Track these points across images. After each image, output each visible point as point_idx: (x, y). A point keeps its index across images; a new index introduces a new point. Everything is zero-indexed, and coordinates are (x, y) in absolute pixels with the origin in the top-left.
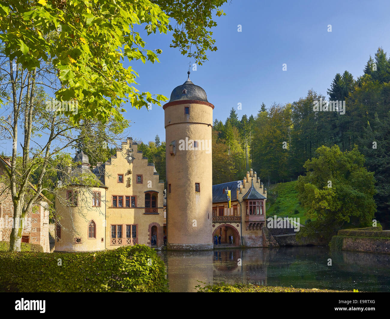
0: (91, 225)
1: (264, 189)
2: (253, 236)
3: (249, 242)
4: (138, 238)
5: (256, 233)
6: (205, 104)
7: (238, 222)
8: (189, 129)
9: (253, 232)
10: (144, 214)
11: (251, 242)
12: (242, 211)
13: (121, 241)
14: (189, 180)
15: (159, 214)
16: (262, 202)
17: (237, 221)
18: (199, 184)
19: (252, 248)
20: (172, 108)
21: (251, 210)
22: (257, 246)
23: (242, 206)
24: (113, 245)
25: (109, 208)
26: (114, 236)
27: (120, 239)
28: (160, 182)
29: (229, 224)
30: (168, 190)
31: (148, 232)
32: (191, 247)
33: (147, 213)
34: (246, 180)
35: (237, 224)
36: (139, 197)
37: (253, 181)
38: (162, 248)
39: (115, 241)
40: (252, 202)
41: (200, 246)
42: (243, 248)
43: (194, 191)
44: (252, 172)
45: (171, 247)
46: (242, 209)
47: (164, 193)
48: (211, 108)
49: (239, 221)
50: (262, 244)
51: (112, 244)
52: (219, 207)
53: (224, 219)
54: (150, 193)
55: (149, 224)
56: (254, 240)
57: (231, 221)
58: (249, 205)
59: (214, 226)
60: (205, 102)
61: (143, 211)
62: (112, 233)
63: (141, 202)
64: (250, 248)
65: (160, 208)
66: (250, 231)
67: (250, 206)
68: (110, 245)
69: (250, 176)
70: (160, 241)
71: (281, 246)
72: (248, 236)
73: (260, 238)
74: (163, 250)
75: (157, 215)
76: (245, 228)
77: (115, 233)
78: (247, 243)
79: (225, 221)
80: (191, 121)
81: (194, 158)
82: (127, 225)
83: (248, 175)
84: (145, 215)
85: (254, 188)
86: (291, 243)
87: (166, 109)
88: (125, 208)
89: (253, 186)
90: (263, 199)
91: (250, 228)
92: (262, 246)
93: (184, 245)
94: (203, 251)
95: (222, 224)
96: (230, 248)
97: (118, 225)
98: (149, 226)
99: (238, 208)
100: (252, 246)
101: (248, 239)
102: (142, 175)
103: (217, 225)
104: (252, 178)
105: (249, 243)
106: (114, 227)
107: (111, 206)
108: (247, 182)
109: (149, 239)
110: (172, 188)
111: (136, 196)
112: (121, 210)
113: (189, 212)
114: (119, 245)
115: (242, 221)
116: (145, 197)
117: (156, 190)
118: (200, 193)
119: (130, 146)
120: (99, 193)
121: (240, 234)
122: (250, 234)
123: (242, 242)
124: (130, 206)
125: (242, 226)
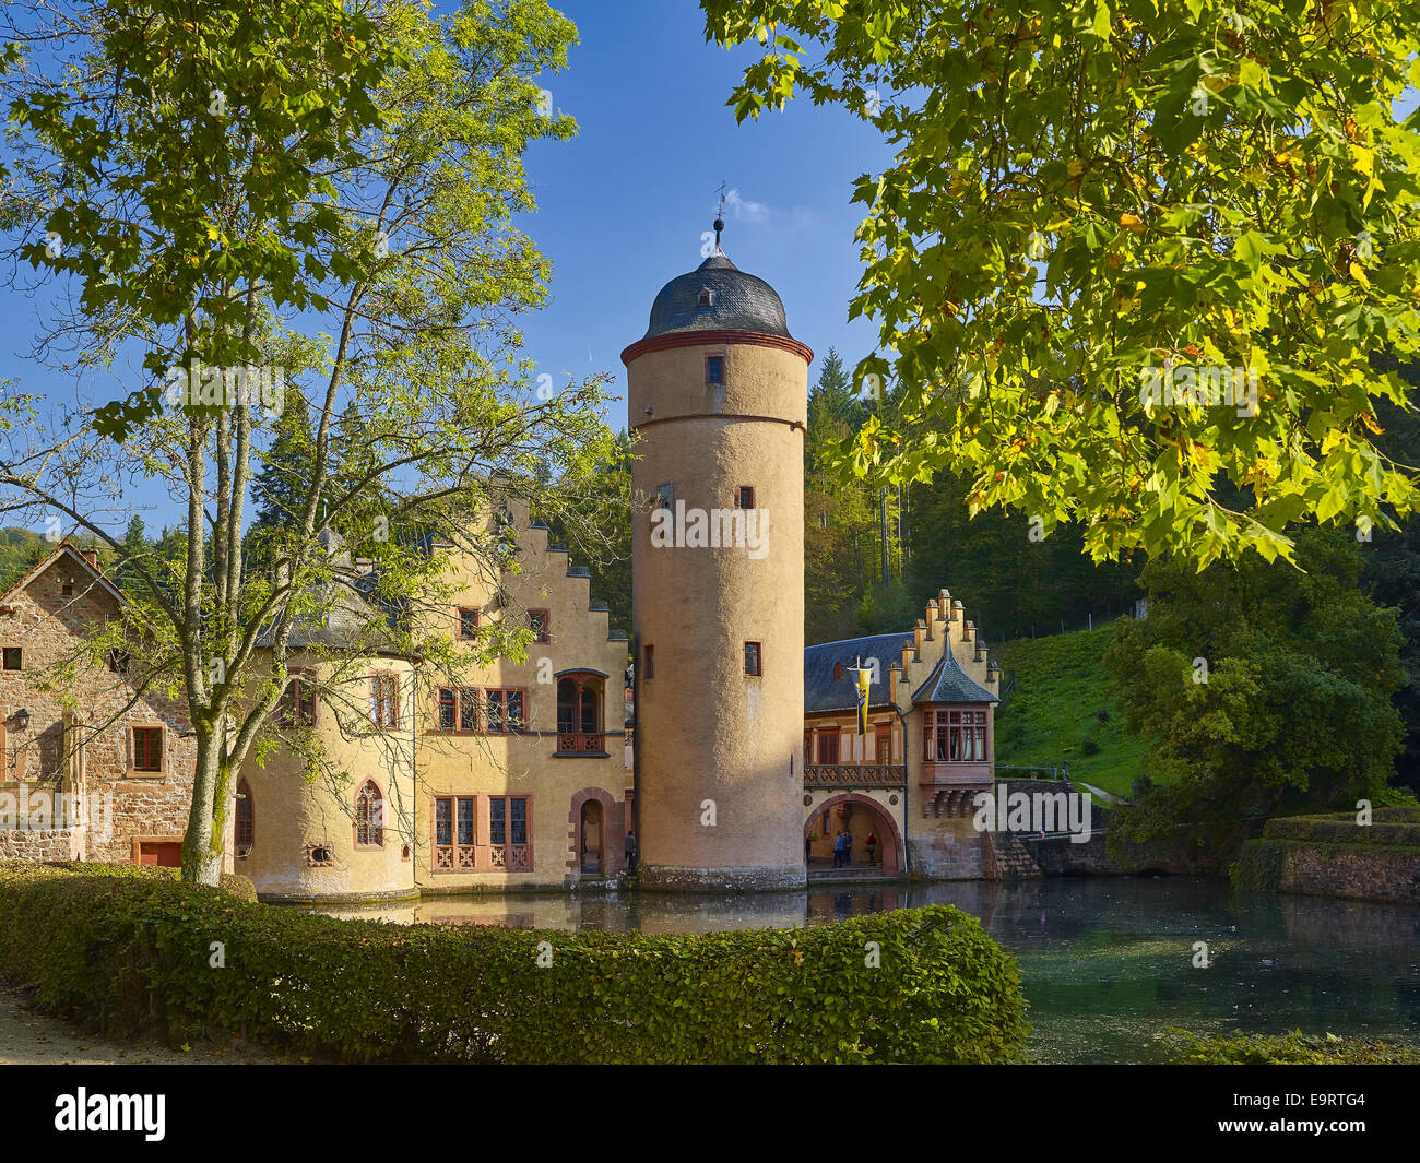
0: (365, 799)
1: (989, 666)
2: (949, 838)
3: (932, 861)
4: (532, 847)
5: (957, 827)
6: (783, 346)
7: (893, 788)
8: (721, 440)
9: (947, 824)
10: (555, 756)
11: (942, 860)
12: (907, 746)
13: (472, 857)
14: (723, 631)
15: (607, 756)
16: (984, 713)
17: (891, 783)
18: (758, 645)
19: (943, 881)
20: (657, 358)
21: (941, 744)
22: (963, 874)
23: (909, 727)
24: (441, 872)
25: (431, 733)
26: (444, 837)
27: (466, 849)
28: (611, 638)
29: (863, 792)
30: (642, 669)
31: (570, 821)
32: (728, 877)
33: (566, 751)
34: (923, 634)
35: (890, 794)
36: (534, 692)
37: (951, 635)
38: (621, 884)
39: (451, 857)
40: (945, 714)
41: (764, 876)
42: (913, 882)
43: (742, 672)
44: (947, 603)
45: (654, 876)
46: (912, 736)
47: (627, 678)
48: (801, 361)
49: (899, 782)
50: (979, 866)
51: (438, 866)
52: (820, 730)
53: (846, 774)
54: (575, 677)
55: (572, 792)
56: (951, 852)
57: (871, 783)
58: (935, 726)
59: (807, 801)
60: (777, 337)
61: (553, 745)
62: (438, 825)
63: (544, 712)
64: (934, 882)
65: (612, 734)
66: (939, 821)
67: (939, 729)
68: (433, 872)
69: (941, 618)
70: (613, 856)
71: (1049, 877)
72: (931, 839)
73: (972, 846)
74: (622, 891)
75: (600, 762)
76: (919, 809)
77: (449, 825)
78: (927, 863)
79: (850, 782)
80: (729, 412)
81: (742, 549)
82: (492, 799)
83: (934, 613)
84: (557, 762)
85: (952, 659)
86: (1083, 864)
87: (635, 363)
88: (482, 734)
89: (951, 654)
90: (987, 704)
91: (937, 810)
92: (978, 874)
93: (704, 871)
94: (773, 892)
95: (835, 794)
96: (863, 883)
97: (460, 799)
98: (574, 801)
99: (895, 734)
100: (942, 874)
101: (930, 851)
102: (547, 611)
103: (820, 798)
104: (947, 623)
105: (935, 865)
106: (445, 803)
107: (432, 728)
108: (929, 638)
109: (571, 849)
110: (657, 658)
111: (526, 689)
112: (468, 743)
113: (722, 750)
114: (463, 872)
115: (908, 781)
116: (558, 692)
117: (597, 667)
118: (761, 681)
119: (504, 502)
120: (393, 680)
121: (901, 829)
122: (938, 830)
123: (909, 862)
124: (504, 725)
125: (909, 803)
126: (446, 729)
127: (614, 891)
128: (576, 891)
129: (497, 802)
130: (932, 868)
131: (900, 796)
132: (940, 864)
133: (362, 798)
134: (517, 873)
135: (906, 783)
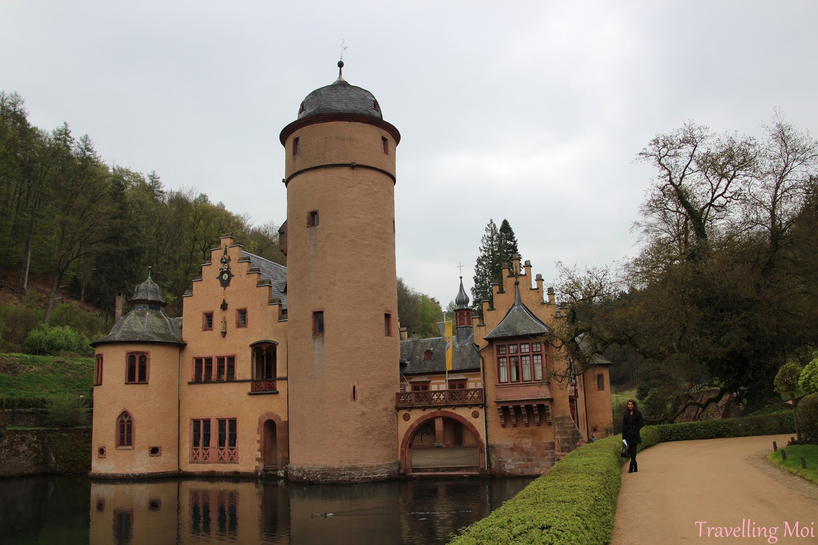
2: (527, 443)
3: (510, 460)
4: (238, 448)
5: (533, 434)
7: (475, 405)
9: (525, 432)
10: (250, 394)
11: (519, 460)
12: (486, 372)
13: (208, 454)
15: (277, 393)
17: (472, 402)
19: (516, 477)
23: (485, 360)
25: (189, 383)
26: (196, 443)
27: (206, 449)
31: (258, 433)
32: (305, 472)
33: (255, 391)
35: (472, 410)
36: (239, 357)
37: (520, 286)
42: (492, 478)
46: (489, 366)
49: (479, 401)
51: (192, 459)
53: (435, 397)
54: (260, 346)
56: (527, 454)
57: (455, 403)
59: (407, 418)
61: (248, 387)
62: (195, 436)
63: (245, 367)
64: (512, 477)
65: (280, 379)
66: (516, 430)
68: (190, 462)
69: (513, 275)
70: (281, 455)
72: (510, 443)
73: (546, 448)
75: (274, 397)
76: (498, 422)
77: (199, 436)
78: (505, 462)
79: (439, 403)
82: (218, 420)
83: (505, 272)
84: (251, 397)
85: (519, 305)
88: (214, 383)
89: (520, 300)
91: (509, 421)
95: (428, 412)
97: (204, 420)
98: (260, 421)
100: (518, 472)
101: (509, 452)
102: (246, 309)
103: (418, 414)
104: (516, 278)
105: (512, 463)
106: (196, 423)
107: (191, 381)
109: (259, 450)
111: (236, 355)
112: (209, 387)
114: (204, 463)
115: (487, 400)
116: (253, 355)
117: (272, 338)
118: (323, 338)
119: (226, 251)
120: (144, 357)
121: (483, 437)
122: (516, 436)
123: (489, 462)
124: (225, 377)
125: (489, 416)
126: (197, 381)
127: (282, 478)
128: (261, 477)
129: (222, 422)
130: (509, 466)
132: (517, 463)
133: (122, 421)
134: (231, 465)
135: (485, 402)
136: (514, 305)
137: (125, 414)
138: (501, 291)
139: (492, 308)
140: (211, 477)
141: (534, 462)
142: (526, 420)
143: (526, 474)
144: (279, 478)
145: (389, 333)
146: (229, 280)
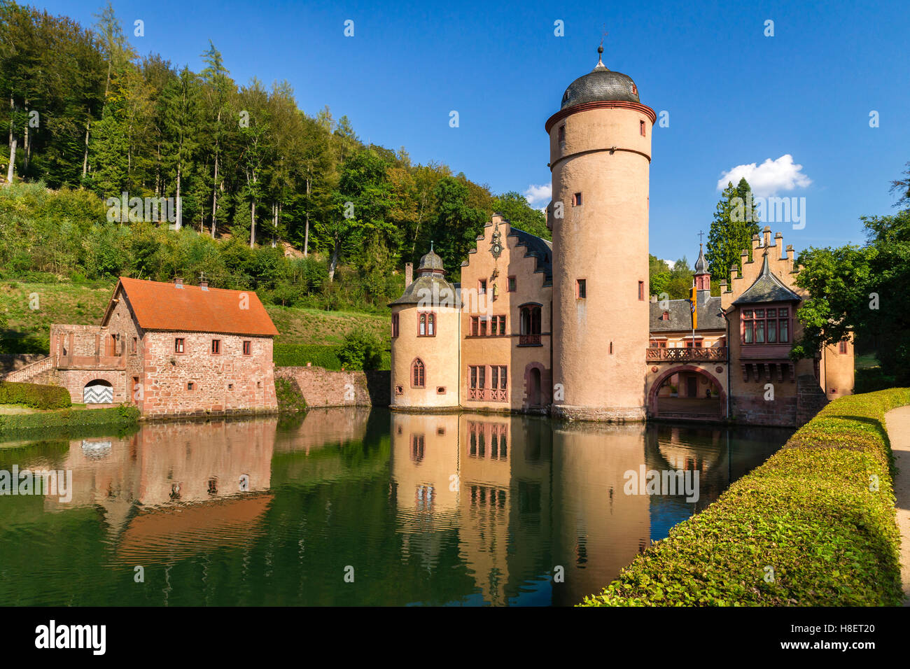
2: (769, 397)
3: (750, 412)
4: (508, 390)
6: (597, 106)
7: (719, 362)
10: (518, 346)
11: (760, 411)
12: (730, 334)
13: (483, 395)
15: (542, 345)
16: (787, 309)
17: (717, 359)
18: (584, 281)
22: (777, 422)
23: (730, 322)
24: (471, 400)
25: (467, 337)
26: (473, 384)
27: (481, 390)
28: (544, 286)
29: (695, 365)
31: (525, 379)
33: (523, 344)
34: (745, 259)
35: (716, 366)
36: (510, 316)
37: (770, 257)
39: (474, 394)
42: (733, 426)
43: (577, 297)
46: (735, 328)
49: (722, 358)
51: (470, 398)
53: (681, 353)
54: (528, 307)
55: (525, 365)
57: (700, 359)
58: (743, 320)
59: (655, 370)
60: (594, 103)
61: (516, 341)
62: (471, 379)
63: (513, 324)
64: (752, 426)
65: (546, 334)
66: (758, 385)
68: (468, 400)
69: (759, 246)
70: (545, 396)
72: (752, 397)
73: (787, 403)
75: (539, 349)
76: (739, 376)
77: (475, 379)
78: (746, 413)
79: (684, 358)
80: (568, 154)
81: (575, 228)
82: (492, 367)
83: (755, 244)
84: (519, 349)
85: (768, 274)
88: (488, 337)
89: (768, 270)
95: (674, 365)
97: (480, 367)
98: (526, 368)
100: (759, 422)
101: (748, 404)
102: (514, 276)
103: (664, 368)
104: (766, 249)
105: (753, 414)
106: (474, 368)
107: (468, 335)
109: (525, 393)
111: (506, 315)
112: (484, 340)
113: (566, 340)
114: (480, 401)
115: (731, 358)
116: (521, 315)
117: (538, 301)
118: (585, 301)
119: (497, 226)
120: (433, 315)
121: (725, 390)
122: (758, 390)
123: (730, 411)
124: (498, 333)
125: (732, 371)
126: (475, 336)
127: (545, 415)
128: (527, 414)
129: (495, 368)
130: (750, 417)
131: (725, 368)
132: (757, 414)
133: (416, 366)
134: (501, 403)
135: (729, 359)
136: (761, 274)
137: (419, 360)
138: (750, 261)
139: (740, 276)
140: (486, 412)
141: (774, 414)
142: (769, 377)
143: (766, 424)
144: (543, 415)
145: (641, 297)
146: (500, 252)
